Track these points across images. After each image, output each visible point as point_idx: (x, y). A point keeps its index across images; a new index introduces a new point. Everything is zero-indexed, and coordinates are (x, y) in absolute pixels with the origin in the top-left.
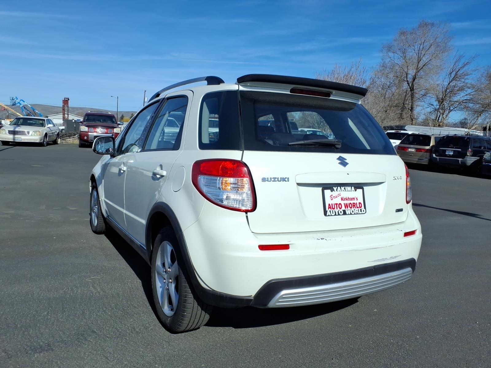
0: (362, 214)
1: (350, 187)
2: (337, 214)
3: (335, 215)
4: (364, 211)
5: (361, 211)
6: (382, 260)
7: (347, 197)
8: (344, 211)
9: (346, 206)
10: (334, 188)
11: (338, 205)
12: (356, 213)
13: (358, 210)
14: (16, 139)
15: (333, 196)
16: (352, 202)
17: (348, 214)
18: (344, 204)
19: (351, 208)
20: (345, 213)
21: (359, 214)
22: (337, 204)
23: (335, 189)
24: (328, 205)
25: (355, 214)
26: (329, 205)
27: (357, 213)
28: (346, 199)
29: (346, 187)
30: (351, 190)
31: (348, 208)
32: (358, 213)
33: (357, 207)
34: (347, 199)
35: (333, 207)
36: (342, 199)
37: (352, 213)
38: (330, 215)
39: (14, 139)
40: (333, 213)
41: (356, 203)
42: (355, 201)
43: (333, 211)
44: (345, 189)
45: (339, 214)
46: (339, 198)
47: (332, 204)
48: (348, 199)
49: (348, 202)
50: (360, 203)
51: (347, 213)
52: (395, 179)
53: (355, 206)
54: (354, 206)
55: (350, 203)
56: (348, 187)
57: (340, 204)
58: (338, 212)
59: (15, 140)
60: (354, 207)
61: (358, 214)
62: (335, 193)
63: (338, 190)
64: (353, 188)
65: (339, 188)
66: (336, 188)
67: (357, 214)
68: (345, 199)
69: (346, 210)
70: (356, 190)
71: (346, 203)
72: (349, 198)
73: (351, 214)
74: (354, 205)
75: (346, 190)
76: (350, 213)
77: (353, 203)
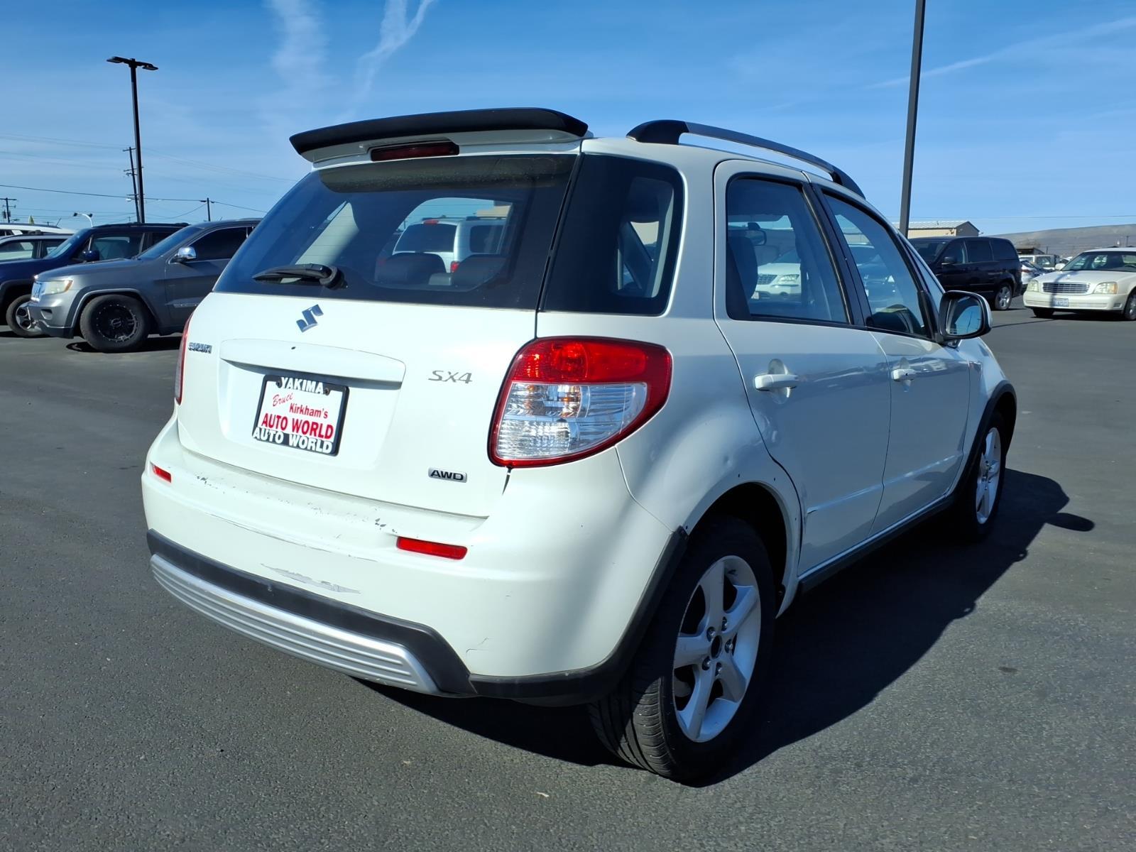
0: (322, 453)
1: (314, 383)
2: (271, 439)
3: (268, 440)
4: (327, 447)
5: (322, 446)
6: (295, 577)
7: (304, 407)
8: (286, 437)
9: (296, 426)
10: (283, 378)
11: (280, 420)
12: (309, 448)
13: (315, 441)
14: (1057, 302)
15: (280, 397)
16: (311, 419)
17: (293, 447)
18: (293, 419)
19: (304, 433)
20: (286, 442)
21: (315, 451)
22: (279, 417)
23: (284, 381)
24: (264, 415)
25: (306, 449)
26: (267, 415)
27: (311, 447)
28: (299, 410)
29: (305, 381)
30: (313, 391)
31: (297, 431)
32: (313, 449)
33: (320, 436)
34: (302, 411)
35: (272, 423)
36: (292, 408)
37: (300, 445)
38: (258, 438)
39: (1052, 303)
40: (264, 435)
41: (322, 425)
42: (319, 420)
43: (265, 429)
44: (301, 384)
45: (274, 441)
46: (288, 405)
47: (271, 415)
48: (304, 410)
49: (302, 417)
50: (329, 426)
51: (291, 444)
52: (437, 378)
53: (315, 430)
54: (312, 429)
55: (307, 422)
56: (309, 382)
57: (285, 418)
58: (274, 435)
59: (1054, 305)
60: (313, 432)
61: (313, 451)
62: (283, 392)
63: (288, 386)
64: (321, 385)
65: (291, 380)
66: (287, 379)
67: (311, 450)
68: (298, 408)
69: (291, 436)
70: (327, 393)
71: (297, 420)
72: (307, 409)
73: (298, 446)
74: (314, 428)
75: (303, 389)
76: (295, 445)
77: (314, 423)
